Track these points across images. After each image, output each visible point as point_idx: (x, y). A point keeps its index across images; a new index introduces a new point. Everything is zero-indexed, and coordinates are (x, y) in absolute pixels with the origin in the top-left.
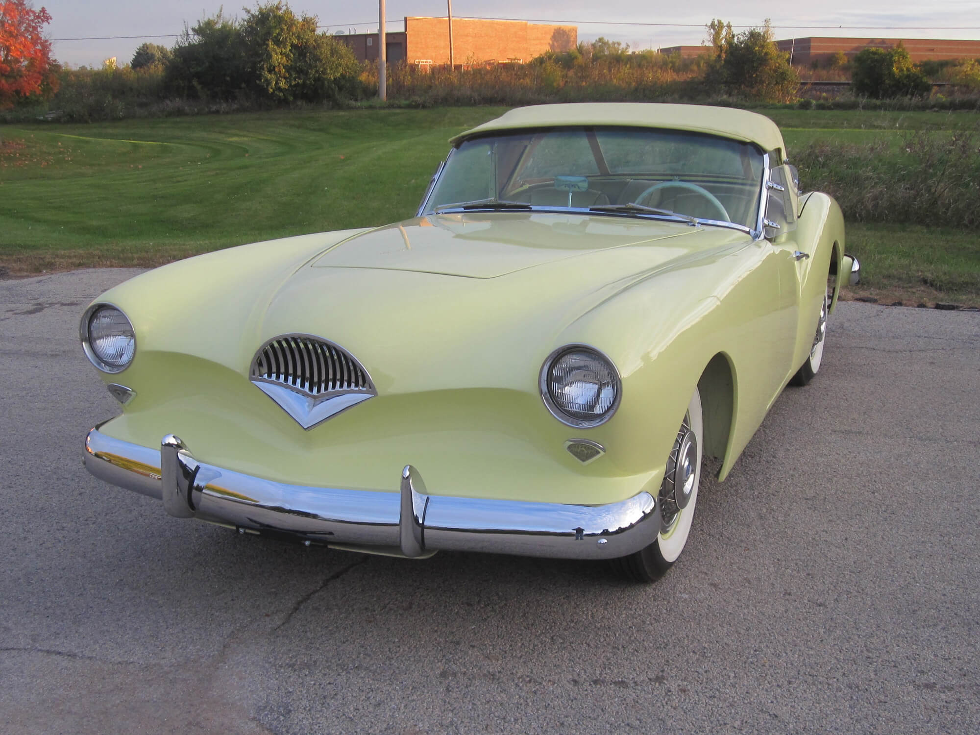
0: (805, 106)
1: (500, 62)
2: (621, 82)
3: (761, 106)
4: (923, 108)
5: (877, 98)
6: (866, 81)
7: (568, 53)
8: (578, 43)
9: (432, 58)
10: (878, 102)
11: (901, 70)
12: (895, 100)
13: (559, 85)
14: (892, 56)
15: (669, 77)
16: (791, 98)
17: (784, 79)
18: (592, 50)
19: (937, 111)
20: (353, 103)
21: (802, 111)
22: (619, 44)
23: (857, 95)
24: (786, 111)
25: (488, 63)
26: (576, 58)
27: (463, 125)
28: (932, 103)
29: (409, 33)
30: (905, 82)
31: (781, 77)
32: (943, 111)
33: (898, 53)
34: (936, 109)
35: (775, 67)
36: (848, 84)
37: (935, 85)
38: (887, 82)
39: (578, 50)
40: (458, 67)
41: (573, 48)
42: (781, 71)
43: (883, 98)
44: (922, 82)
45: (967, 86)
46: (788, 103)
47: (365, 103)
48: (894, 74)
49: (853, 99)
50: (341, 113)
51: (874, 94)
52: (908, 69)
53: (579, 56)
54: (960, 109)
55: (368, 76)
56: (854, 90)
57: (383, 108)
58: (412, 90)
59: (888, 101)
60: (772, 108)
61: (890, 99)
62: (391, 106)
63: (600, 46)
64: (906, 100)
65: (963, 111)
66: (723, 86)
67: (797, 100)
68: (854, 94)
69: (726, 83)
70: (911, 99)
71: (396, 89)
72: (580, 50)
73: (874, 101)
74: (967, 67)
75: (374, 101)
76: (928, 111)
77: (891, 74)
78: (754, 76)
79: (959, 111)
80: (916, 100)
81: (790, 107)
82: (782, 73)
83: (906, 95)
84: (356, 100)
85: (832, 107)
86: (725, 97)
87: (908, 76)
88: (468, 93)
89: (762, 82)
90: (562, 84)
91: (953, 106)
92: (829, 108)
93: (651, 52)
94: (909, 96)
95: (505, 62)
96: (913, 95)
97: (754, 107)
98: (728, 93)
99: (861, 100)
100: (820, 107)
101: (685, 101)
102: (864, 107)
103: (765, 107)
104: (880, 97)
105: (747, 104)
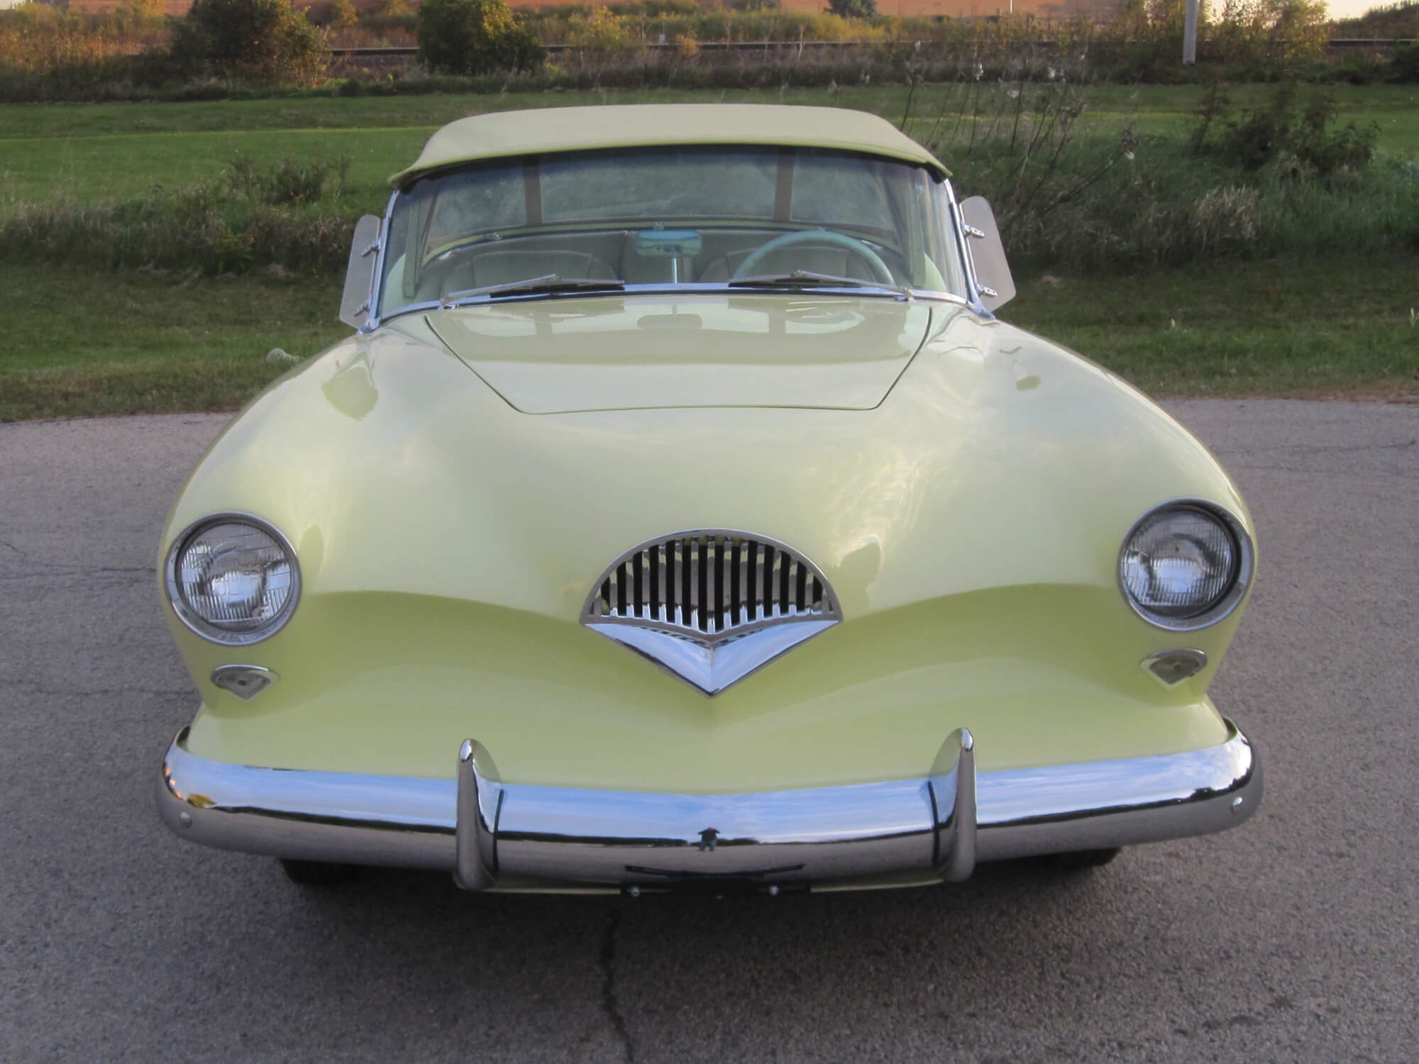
0: (349, 91)
3: (275, 93)
4: (539, 86)
5: (464, 74)
6: (444, 46)
11: (497, 27)
12: (494, 76)
14: (480, 6)
16: (322, 78)
17: (306, 47)
19: (561, 93)
21: (346, 100)
23: (432, 70)
24: (320, 100)
28: (553, 79)
30: (505, 46)
31: (301, 44)
32: (570, 92)
34: (559, 88)
36: (413, 52)
37: (550, 49)
38: (477, 46)
42: (299, 33)
43: (474, 74)
44: (530, 44)
45: (600, 49)
46: (319, 86)
48: (486, 34)
49: (426, 76)
51: (459, 68)
52: (507, 26)
56: (426, 62)
59: (482, 78)
60: (295, 97)
61: (486, 74)
64: (511, 76)
66: (207, 63)
67: (333, 81)
68: (426, 69)
70: (518, 74)
73: (465, 80)
74: (597, 19)
76: (547, 92)
78: (256, 43)
80: (524, 76)
81: (325, 94)
82: (301, 37)
83: (510, 70)
85: (395, 91)
87: (507, 36)
89: (270, 53)
92: (390, 93)
94: (515, 69)
96: (521, 67)
97: (263, 97)
98: (220, 74)
99: (439, 77)
100: (378, 92)
101: (145, 90)
102: (447, 89)
103: (283, 95)
104: (469, 71)
105: (252, 91)
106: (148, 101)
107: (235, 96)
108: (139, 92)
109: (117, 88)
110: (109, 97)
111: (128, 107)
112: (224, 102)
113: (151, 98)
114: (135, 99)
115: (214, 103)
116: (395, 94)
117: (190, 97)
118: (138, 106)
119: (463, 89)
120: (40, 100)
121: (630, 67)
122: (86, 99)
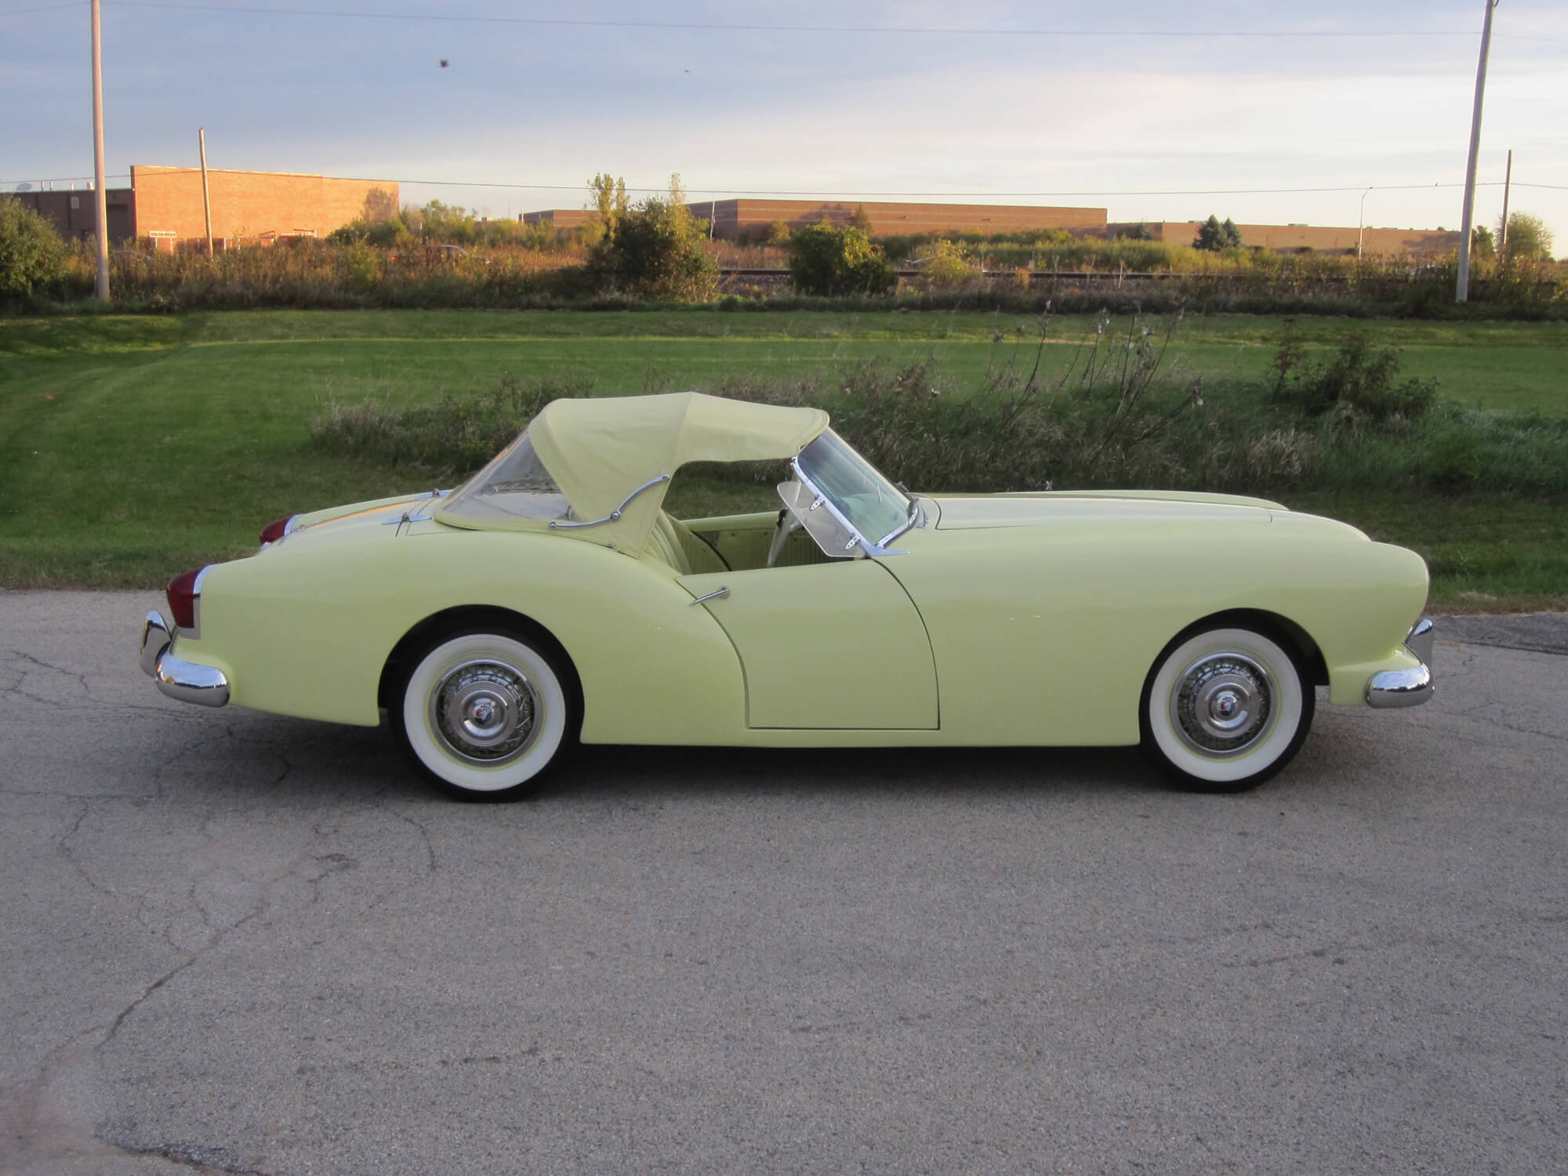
0: (728, 306)
1: (283, 234)
2: (466, 273)
3: (667, 307)
4: (888, 308)
5: (826, 295)
6: (810, 271)
7: (386, 224)
8: (401, 208)
9: (175, 228)
10: (826, 300)
11: (856, 257)
12: (850, 297)
13: (375, 278)
14: (843, 238)
15: (537, 263)
16: (710, 295)
17: (698, 268)
18: (421, 219)
19: (905, 312)
20: (56, 305)
21: (724, 314)
22: (462, 210)
23: (798, 292)
24: (705, 313)
25: (265, 236)
26: (398, 230)
27: (231, 339)
28: (899, 301)
29: (138, 190)
30: (862, 273)
31: (694, 267)
32: (913, 312)
33: (852, 233)
34: (903, 309)
35: (686, 251)
36: (787, 273)
37: (902, 274)
38: (838, 272)
39: (401, 217)
40: (218, 243)
41: (393, 216)
42: (693, 257)
43: (833, 296)
44: (884, 272)
45: (943, 278)
46: (705, 301)
47: (74, 306)
48: (846, 262)
49: (793, 296)
50: (37, 321)
51: (821, 290)
52: (865, 256)
53: (402, 227)
54: (935, 309)
55: (79, 262)
56: (795, 284)
57: (106, 312)
58: (151, 284)
59: (839, 299)
60: (682, 310)
61: (843, 296)
62: (119, 310)
63: (433, 212)
64: (865, 297)
65: (940, 312)
66: (612, 279)
67: (717, 298)
68: (794, 290)
69: (617, 272)
70: (870, 296)
71: (125, 282)
72: (404, 218)
73: (822, 299)
74: (943, 252)
75: (90, 302)
76: (893, 312)
77: (842, 263)
78: (657, 264)
79: (934, 311)
80: (875, 298)
81: (708, 308)
82: (696, 260)
83: (865, 290)
84: (62, 300)
85: (768, 307)
86: (617, 295)
87: (865, 265)
88: (239, 290)
89: (668, 273)
90: (379, 275)
91: (925, 306)
92: (762, 309)
93: (508, 221)
94: (868, 292)
95: (290, 234)
96: (873, 290)
97: (658, 309)
98: (621, 289)
99: (803, 297)
100: (750, 308)
101: (561, 301)
102: (808, 307)
103: (673, 308)
104: (830, 293)
105: (648, 304)
106: (561, 310)
107: (633, 308)
108: (554, 303)
109: (537, 299)
110: (530, 306)
111: (544, 314)
112: (625, 314)
113: (563, 307)
114: (551, 308)
115: (615, 314)
116: (766, 311)
117: (597, 308)
118: (553, 314)
119: (822, 308)
120: (474, 306)
121: (966, 293)
122: (511, 307)
